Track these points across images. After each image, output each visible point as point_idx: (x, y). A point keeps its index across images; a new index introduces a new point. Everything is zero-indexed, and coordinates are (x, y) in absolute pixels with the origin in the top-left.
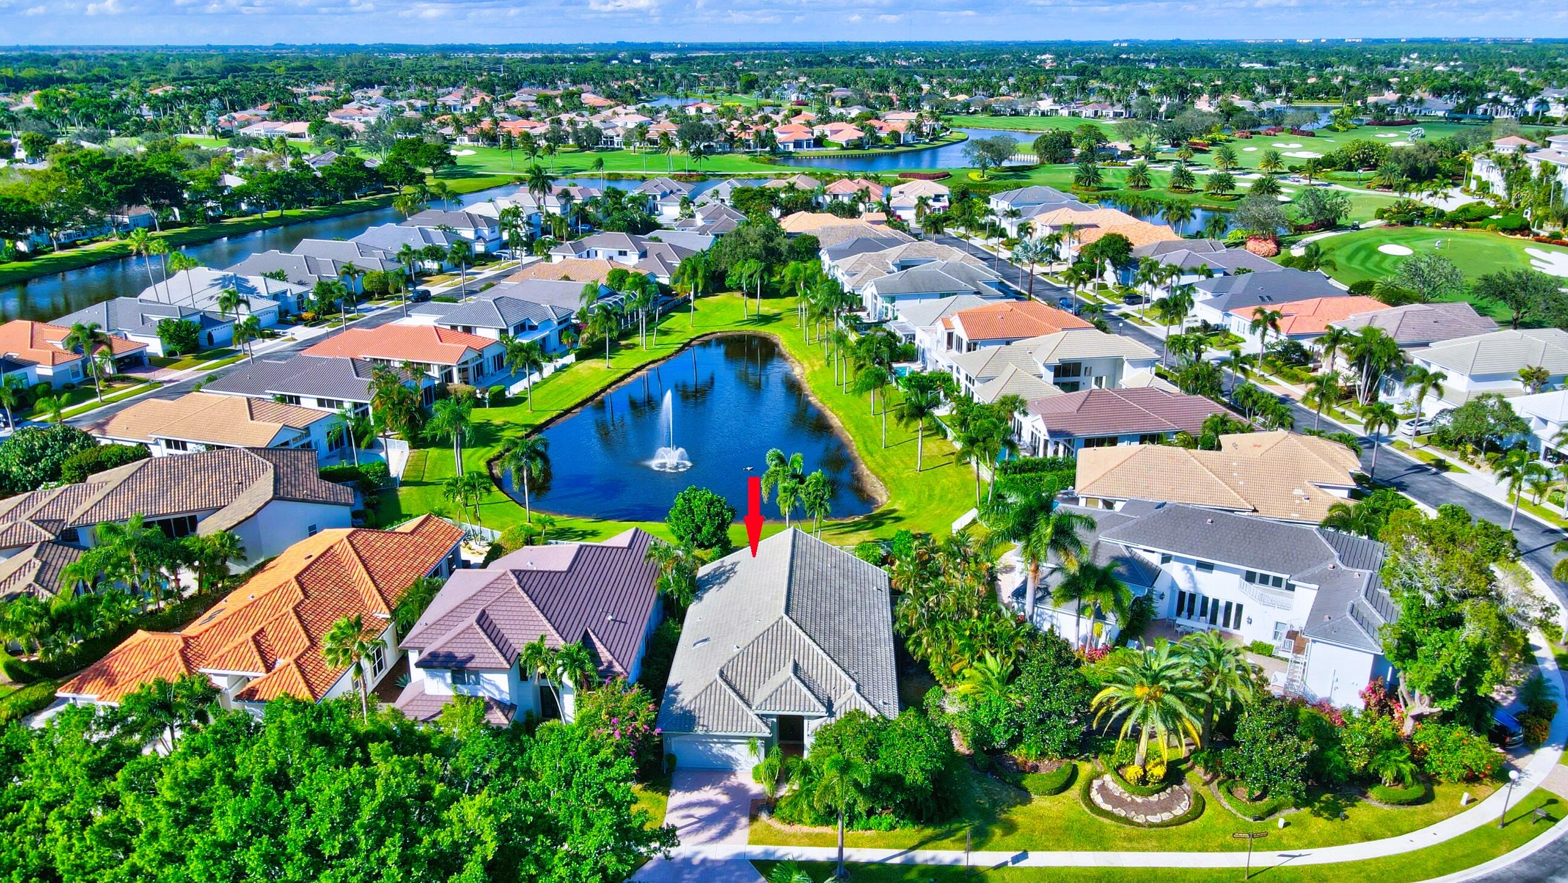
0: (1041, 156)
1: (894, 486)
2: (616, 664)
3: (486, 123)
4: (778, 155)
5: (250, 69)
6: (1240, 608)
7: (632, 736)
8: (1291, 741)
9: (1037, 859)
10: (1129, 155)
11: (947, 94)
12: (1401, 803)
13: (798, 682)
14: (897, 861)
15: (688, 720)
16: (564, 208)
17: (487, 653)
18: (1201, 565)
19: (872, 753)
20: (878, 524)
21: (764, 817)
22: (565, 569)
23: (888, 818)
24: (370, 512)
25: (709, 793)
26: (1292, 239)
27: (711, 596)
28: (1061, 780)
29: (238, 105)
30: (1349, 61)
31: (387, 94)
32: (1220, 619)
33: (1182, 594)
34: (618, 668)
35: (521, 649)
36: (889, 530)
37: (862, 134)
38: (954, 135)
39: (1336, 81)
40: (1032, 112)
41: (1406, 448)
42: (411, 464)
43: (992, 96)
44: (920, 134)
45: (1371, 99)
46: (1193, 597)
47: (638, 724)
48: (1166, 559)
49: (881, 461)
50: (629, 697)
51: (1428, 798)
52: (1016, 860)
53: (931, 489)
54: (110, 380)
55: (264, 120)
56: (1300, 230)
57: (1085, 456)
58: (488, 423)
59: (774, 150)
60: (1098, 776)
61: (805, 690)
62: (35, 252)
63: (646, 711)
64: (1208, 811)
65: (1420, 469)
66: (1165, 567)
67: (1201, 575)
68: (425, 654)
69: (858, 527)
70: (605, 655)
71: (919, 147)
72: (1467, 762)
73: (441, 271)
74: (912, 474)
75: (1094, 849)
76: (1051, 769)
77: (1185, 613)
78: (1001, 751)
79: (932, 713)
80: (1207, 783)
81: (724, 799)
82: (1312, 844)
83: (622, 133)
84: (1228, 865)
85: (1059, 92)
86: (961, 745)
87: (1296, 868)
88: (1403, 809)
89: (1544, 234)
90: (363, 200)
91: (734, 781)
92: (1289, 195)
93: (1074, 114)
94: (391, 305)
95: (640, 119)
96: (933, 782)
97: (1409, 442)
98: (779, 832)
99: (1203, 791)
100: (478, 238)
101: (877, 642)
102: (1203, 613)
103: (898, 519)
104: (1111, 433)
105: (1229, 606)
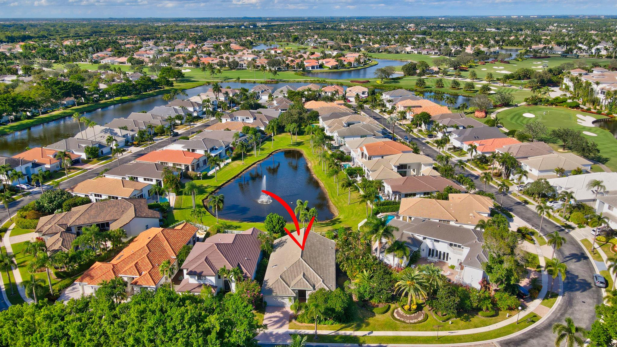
0: (404, 72)
1: (341, 209)
2: (248, 273)
3: (195, 58)
4: (306, 72)
5: (102, 32)
6: (448, 254)
7: (253, 296)
8: (452, 298)
9: (376, 333)
10: (437, 73)
11: (371, 44)
12: (487, 317)
13: (304, 279)
14: (333, 334)
15: (270, 291)
16: (225, 98)
17: (207, 270)
18: (435, 240)
19: (326, 301)
20: (334, 224)
21: (293, 321)
22: (232, 242)
23: (331, 321)
24: (165, 219)
25: (277, 314)
26: (492, 110)
27: (278, 250)
28: (385, 310)
29: (98, 49)
30: (528, 28)
31: (156, 44)
32: (442, 257)
33: (430, 249)
34: (248, 275)
35: (219, 269)
36: (337, 226)
37: (337, 63)
38: (373, 62)
39: (521, 39)
40: (403, 52)
41: (515, 195)
42: (177, 202)
43: (388, 45)
44: (359, 62)
45: (534, 47)
46: (433, 250)
47: (255, 292)
48: (424, 238)
49: (336, 200)
50: (252, 284)
51: (496, 315)
52: (369, 334)
53: (353, 211)
54: (69, 169)
55: (110, 56)
56: (496, 107)
57: (403, 200)
58: (202, 186)
59: (304, 70)
60: (397, 308)
61: (306, 282)
62: (33, 116)
63: (258, 289)
64: (429, 319)
65: (519, 203)
66: (424, 241)
67: (435, 243)
68: (189, 270)
69: (327, 225)
70: (245, 271)
71: (359, 68)
72: (508, 304)
73: (181, 124)
74: (347, 205)
75: (393, 330)
76: (383, 306)
77: (431, 255)
78: (367, 301)
79: (346, 289)
80: (430, 310)
81: (281, 315)
82: (459, 329)
83: (246, 63)
84: (433, 335)
85: (414, 44)
86: (355, 298)
87: (453, 336)
88: (488, 318)
89: (585, 108)
90: (151, 92)
91: (284, 310)
92: (495, 90)
93: (419, 53)
94: (164, 138)
95: (253, 56)
96: (345, 310)
97: (517, 193)
98: (298, 325)
99: (428, 313)
100: (195, 111)
101: (330, 266)
102: (437, 256)
103: (340, 222)
104: (414, 192)
105: (444, 253)
